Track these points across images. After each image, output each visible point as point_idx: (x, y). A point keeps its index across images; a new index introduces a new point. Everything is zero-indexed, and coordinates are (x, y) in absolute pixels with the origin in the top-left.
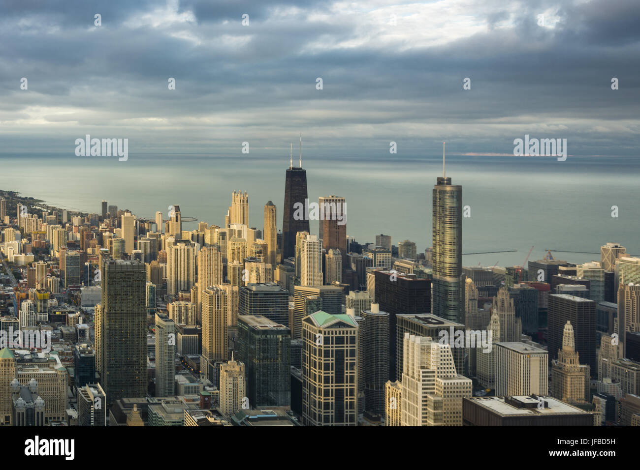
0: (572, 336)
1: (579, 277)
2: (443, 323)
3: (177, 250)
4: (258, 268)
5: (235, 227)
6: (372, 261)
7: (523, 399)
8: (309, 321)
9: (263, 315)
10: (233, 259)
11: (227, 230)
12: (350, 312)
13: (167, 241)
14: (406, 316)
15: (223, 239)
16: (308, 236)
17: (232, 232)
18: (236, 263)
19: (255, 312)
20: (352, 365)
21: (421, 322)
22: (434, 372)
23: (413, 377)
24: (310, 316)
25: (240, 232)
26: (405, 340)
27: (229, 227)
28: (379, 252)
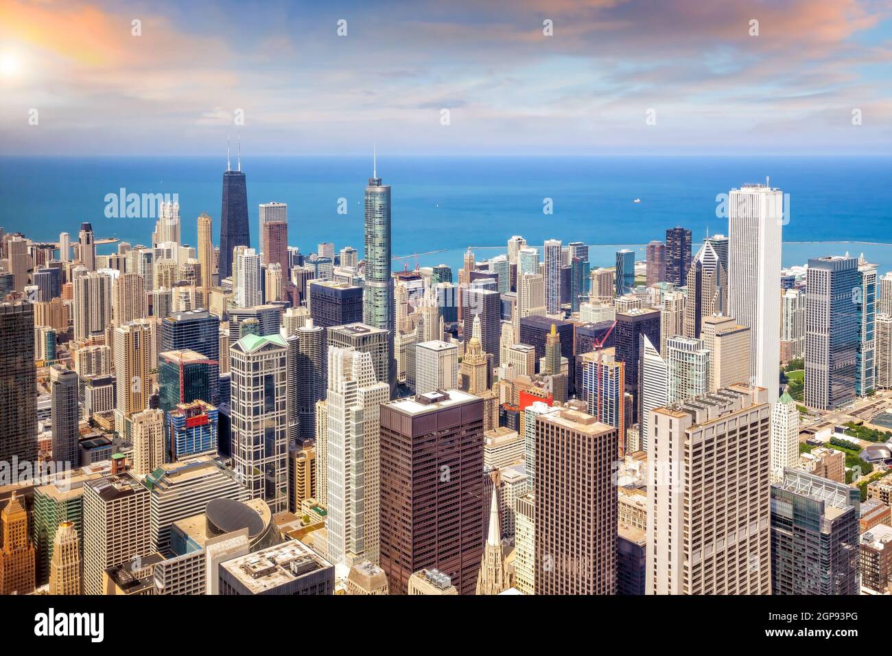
0: (479, 328)
1: (491, 271)
2: (369, 331)
3: (86, 282)
4: (187, 293)
5: (162, 246)
6: (313, 273)
7: (430, 396)
8: (237, 347)
9: (189, 348)
10: (160, 284)
11: (152, 251)
12: (283, 331)
13: (75, 270)
14: (336, 328)
15: (149, 261)
16: (246, 250)
17: (159, 252)
18: (162, 290)
19: (179, 345)
20: (283, 390)
21: (350, 332)
22: (355, 383)
23: (337, 392)
24: (238, 342)
25: (169, 251)
26: (329, 353)
27: (156, 246)
28: (321, 262)
